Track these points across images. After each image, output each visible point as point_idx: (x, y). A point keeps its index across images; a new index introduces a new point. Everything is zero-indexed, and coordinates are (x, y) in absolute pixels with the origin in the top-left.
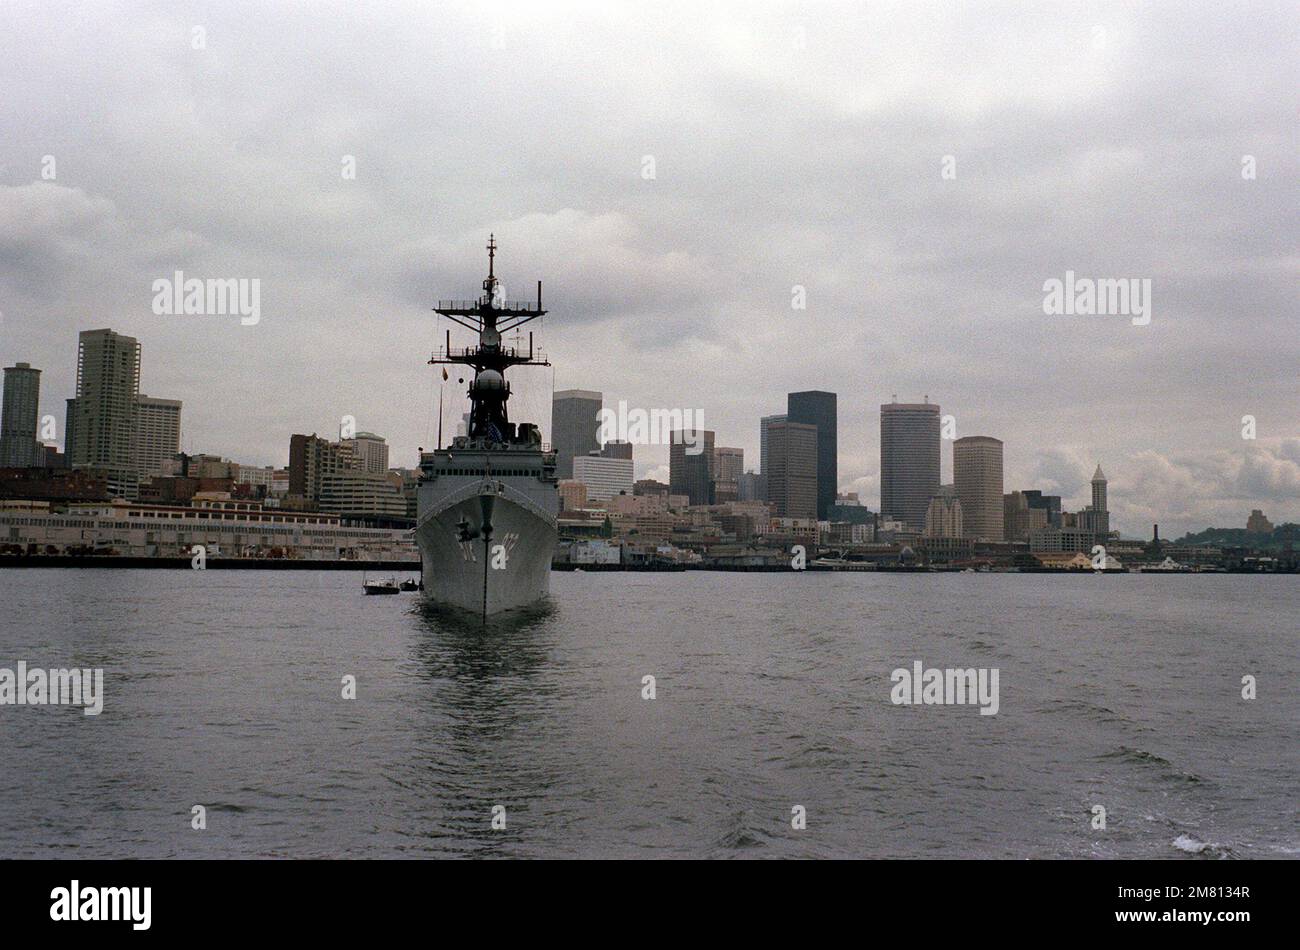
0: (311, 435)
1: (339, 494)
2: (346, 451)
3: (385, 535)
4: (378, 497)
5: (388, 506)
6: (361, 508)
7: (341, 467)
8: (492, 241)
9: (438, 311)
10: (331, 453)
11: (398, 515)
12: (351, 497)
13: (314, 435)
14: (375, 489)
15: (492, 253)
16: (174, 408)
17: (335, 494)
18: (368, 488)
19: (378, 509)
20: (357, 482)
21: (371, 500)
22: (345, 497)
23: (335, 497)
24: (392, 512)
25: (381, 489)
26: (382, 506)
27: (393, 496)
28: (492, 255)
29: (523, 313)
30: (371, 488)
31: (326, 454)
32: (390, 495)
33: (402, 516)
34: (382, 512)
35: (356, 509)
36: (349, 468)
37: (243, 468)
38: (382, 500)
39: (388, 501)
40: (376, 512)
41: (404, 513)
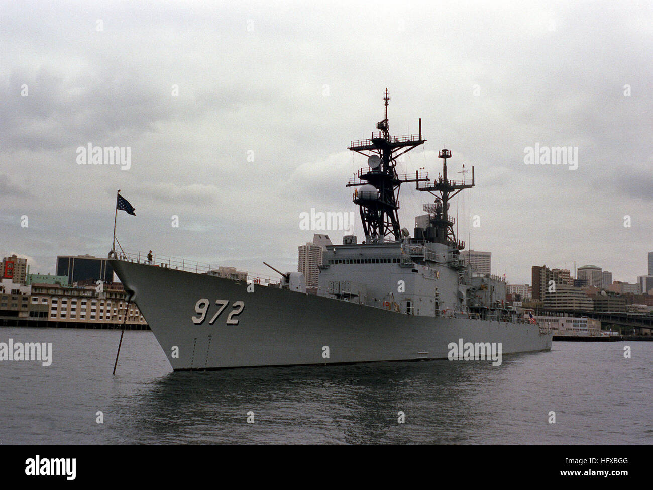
0: (543, 266)
1: (554, 298)
2: (566, 275)
3: (554, 320)
4: (575, 299)
5: (582, 305)
6: (566, 306)
7: (561, 283)
8: (387, 94)
9: (351, 149)
10: (555, 276)
11: (586, 310)
12: (560, 300)
13: (545, 266)
14: (574, 295)
15: (387, 102)
16: (487, 256)
17: (552, 298)
18: (569, 295)
19: (575, 306)
20: (564, 291)
21: (572, 301)
22: (558, 300)
23: (552, 300)
24: (585, 308)
25: (577, 295)
26: (578, 305)
27: (586, 299)
28: (386, 104)
29: (409, 143)
30: (571, 295)
31: (552, 276)
32: (582, 298)
33: (590, 310)
34: (578, 308)
35: (563, 306)
36: (566, 284)
37: (512, 286)
38: (578, 301)
39: (581, 301)
40: (574, 308)
41: (593, 309)
